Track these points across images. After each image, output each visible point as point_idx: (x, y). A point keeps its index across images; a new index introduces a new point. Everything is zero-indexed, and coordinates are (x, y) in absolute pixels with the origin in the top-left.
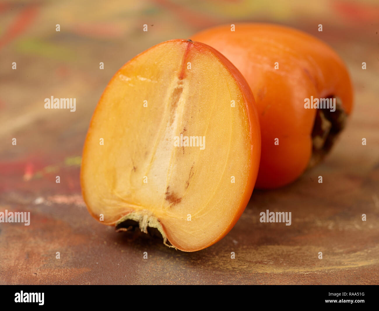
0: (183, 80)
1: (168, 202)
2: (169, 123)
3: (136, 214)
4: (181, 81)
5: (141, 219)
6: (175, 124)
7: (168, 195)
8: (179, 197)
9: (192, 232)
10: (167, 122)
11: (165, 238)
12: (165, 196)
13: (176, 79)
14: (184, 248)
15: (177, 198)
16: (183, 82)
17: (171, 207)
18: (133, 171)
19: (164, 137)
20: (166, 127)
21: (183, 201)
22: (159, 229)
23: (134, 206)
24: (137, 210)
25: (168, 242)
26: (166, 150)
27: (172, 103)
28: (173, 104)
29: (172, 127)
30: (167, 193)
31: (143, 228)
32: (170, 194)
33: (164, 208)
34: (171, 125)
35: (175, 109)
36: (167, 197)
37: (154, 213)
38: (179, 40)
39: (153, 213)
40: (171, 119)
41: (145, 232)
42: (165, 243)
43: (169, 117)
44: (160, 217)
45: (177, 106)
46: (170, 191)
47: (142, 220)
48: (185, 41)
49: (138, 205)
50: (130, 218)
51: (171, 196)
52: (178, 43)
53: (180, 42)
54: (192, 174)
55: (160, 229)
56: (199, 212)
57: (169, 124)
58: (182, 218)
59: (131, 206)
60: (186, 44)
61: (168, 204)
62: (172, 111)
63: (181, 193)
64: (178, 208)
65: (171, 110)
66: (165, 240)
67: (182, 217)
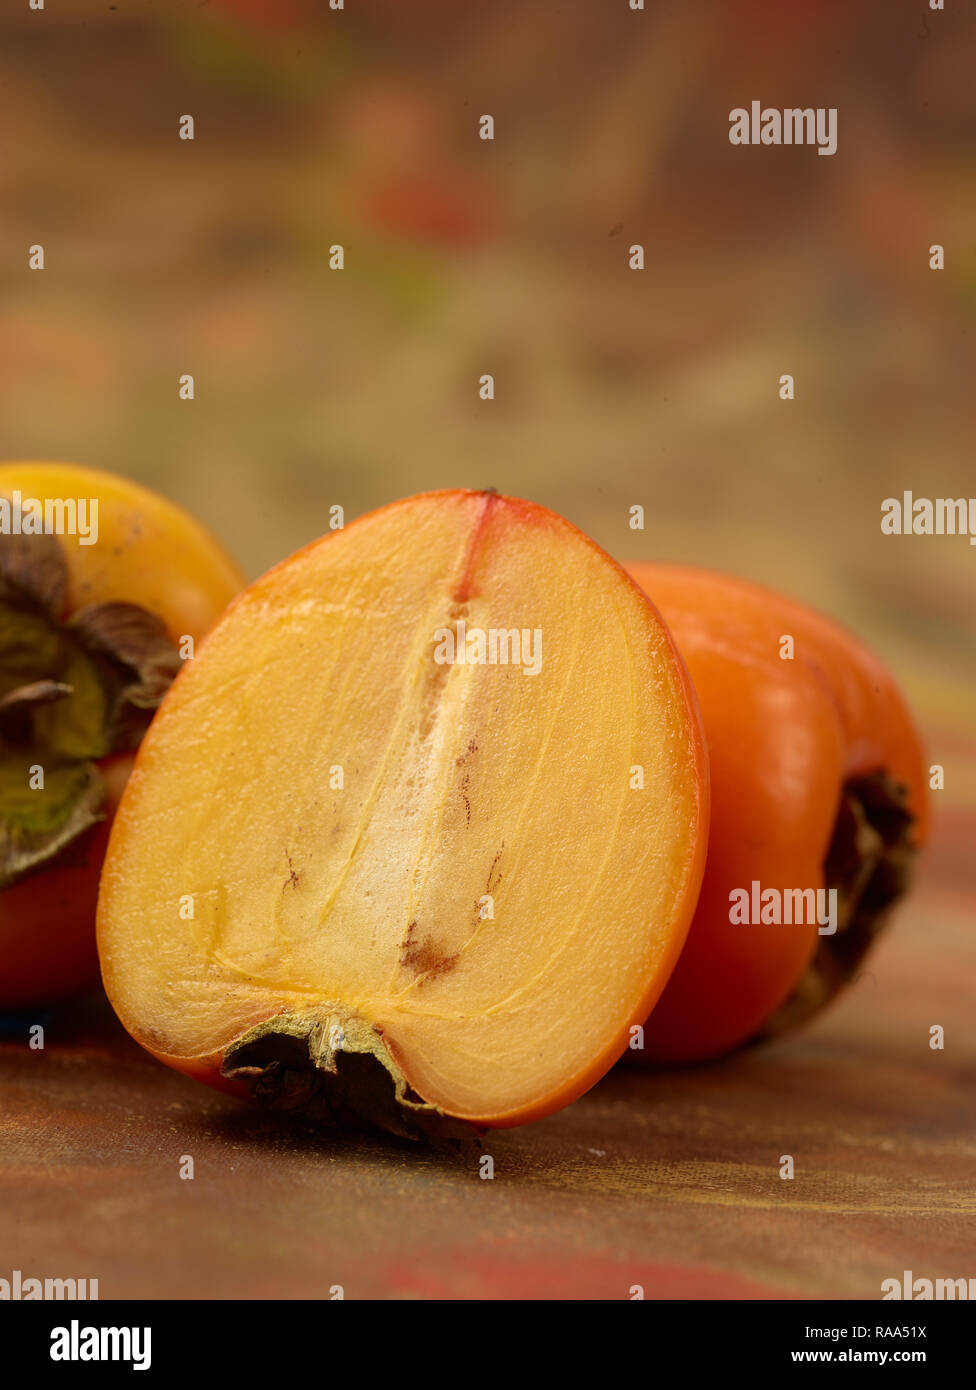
0: (468, 605)
1: (409, 971)
2: (417, 732)
3: (297, 1015)
4: (462, 606)
5: (316, 1030)
6: (438, 738)
7: (411, 950)
8: (449, 953)
9: (494, 1056)
10: (412, 729)
11: (400, 1082)
12: (400, 955)
13: (445, 603)
14: (469, 1107)
15: (445, 956)
16: (469, 609)
17: (421, 985)
18: (290, 885)
19: (400, 775)
20: (408, 744)
21: (464, 964)
22: (378, 1057)
23: (291, 995)
24: (299, 1005)
25: (410, 1094)
26: (407, 814)
27: (427, 674)
28: (431, 677)
29: (427, 744)
30: (407, 944)
31: (323, 1058)
32: (420, 945)
33: (395, 990)
34: (422, 739)
35: (435, 694)
36: (408, 954)
37: (362, 1010)
38: (455, 493)
39: (358, 1010)
40: (424, 721)
41: (328, 1068)
42: (399, 1097)
43: (419, 717)
44: (380, 1018)
45: (443, 686)
46: (420, 938)
47: (319, 1034)
48: (474, 494)
49: (305, 991)
50: (278, 1029)
51: (423, 951)
52: (453, 500)
53: (459, 497)
54: (495, 877)
55: (384, 1056)
56: (518, 992)
57: (417, 734)
58: (462, 1017)
59: (281, 994)
60: (480, 503)
61: (410, 980)
62: (427, 700)
63: (457, 939)
64: (446, 986)
65: (424, 697)
66: (400, 1089)
67: (461, 1014)
